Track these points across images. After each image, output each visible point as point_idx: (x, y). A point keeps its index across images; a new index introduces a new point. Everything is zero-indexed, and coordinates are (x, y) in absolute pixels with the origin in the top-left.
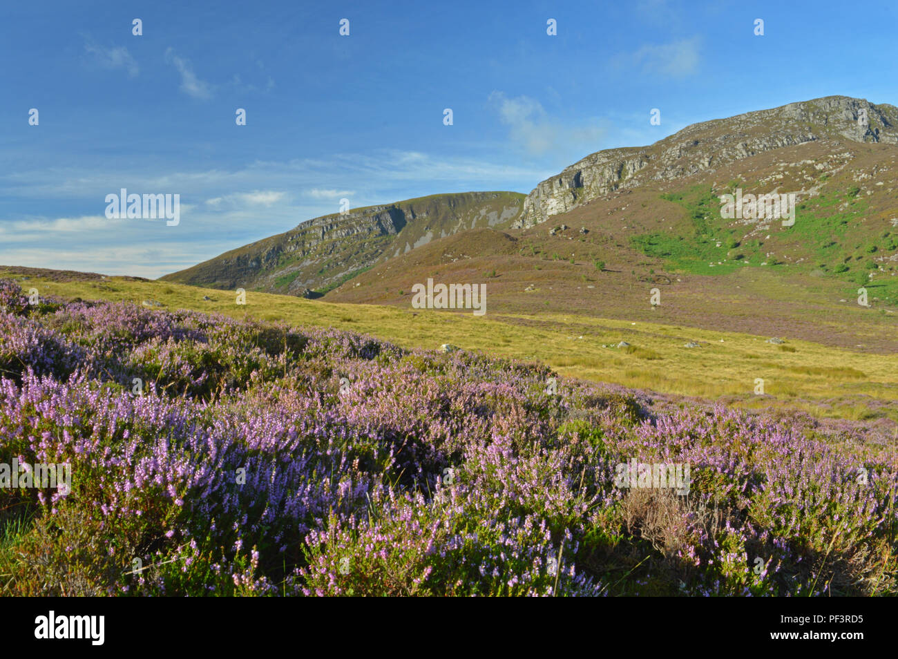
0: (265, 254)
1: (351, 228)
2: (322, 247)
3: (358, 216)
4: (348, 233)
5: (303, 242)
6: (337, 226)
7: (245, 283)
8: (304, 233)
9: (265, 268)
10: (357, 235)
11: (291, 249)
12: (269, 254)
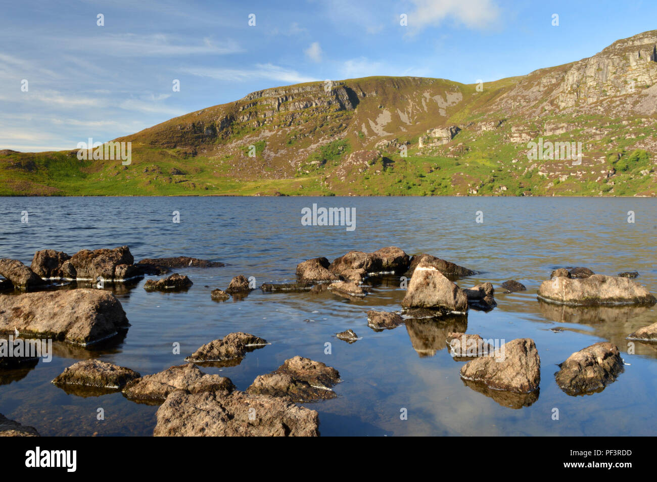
0: (218, 122)
1: (309, 100)
2: (279, 118)
3: (314, 89)
4: (306, 105)
5: (256, 113)
6: (293, 98)
7: (205, 151)
8: (255, 104)
9: (220, 137)
10: (317, 109)
11: (243, 118)
12: (223, 122)
